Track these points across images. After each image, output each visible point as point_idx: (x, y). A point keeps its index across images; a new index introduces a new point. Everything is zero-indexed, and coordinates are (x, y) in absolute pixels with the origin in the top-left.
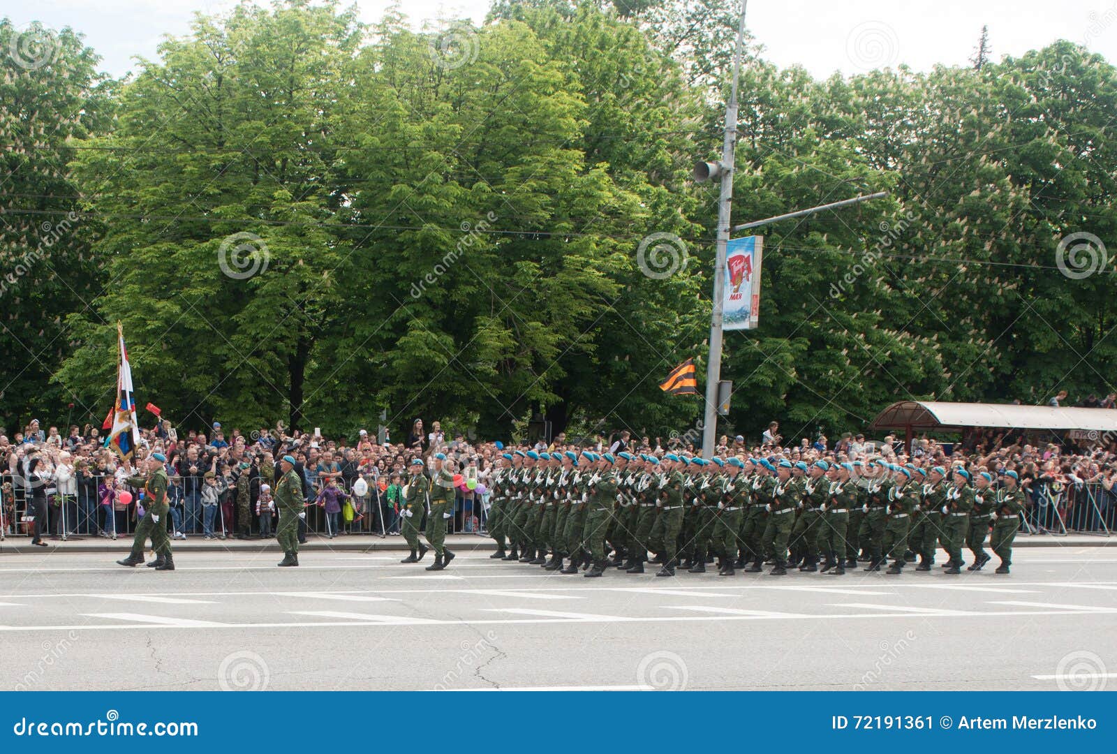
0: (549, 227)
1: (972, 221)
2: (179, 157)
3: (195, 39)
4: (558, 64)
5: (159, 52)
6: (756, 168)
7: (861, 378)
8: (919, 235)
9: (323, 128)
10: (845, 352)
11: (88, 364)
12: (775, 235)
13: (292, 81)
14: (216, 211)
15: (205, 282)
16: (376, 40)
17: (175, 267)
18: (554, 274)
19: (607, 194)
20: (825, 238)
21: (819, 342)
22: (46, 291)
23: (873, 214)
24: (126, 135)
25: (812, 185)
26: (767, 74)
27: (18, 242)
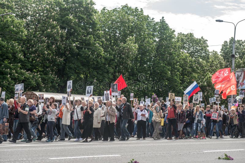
1: (48, 39)
8: (32, 42)
10: (9, 76)
23: (17, 33)
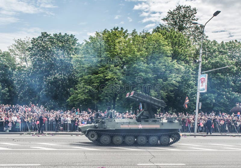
0: (165, 72)
2: (92, 59)
3: (96, 37)
4: (167, 41)
5: (89, 39)
6: (206, 60)
7: (228, 101)
9: (121, 53)
11: (74, 98)
12: (210, 74)
13: (114, 44)
14: (99, 69)
15: (97, 83)
16: (131, 37)
17: (91, 80)
18: (166, 81)
19: (176, 66)
20: (220, 74)
21: (219, 94)
22: (66, 84)
24: (83, 55)
25: (217, 64)
26: (208, 42)
27: (61, 75)
